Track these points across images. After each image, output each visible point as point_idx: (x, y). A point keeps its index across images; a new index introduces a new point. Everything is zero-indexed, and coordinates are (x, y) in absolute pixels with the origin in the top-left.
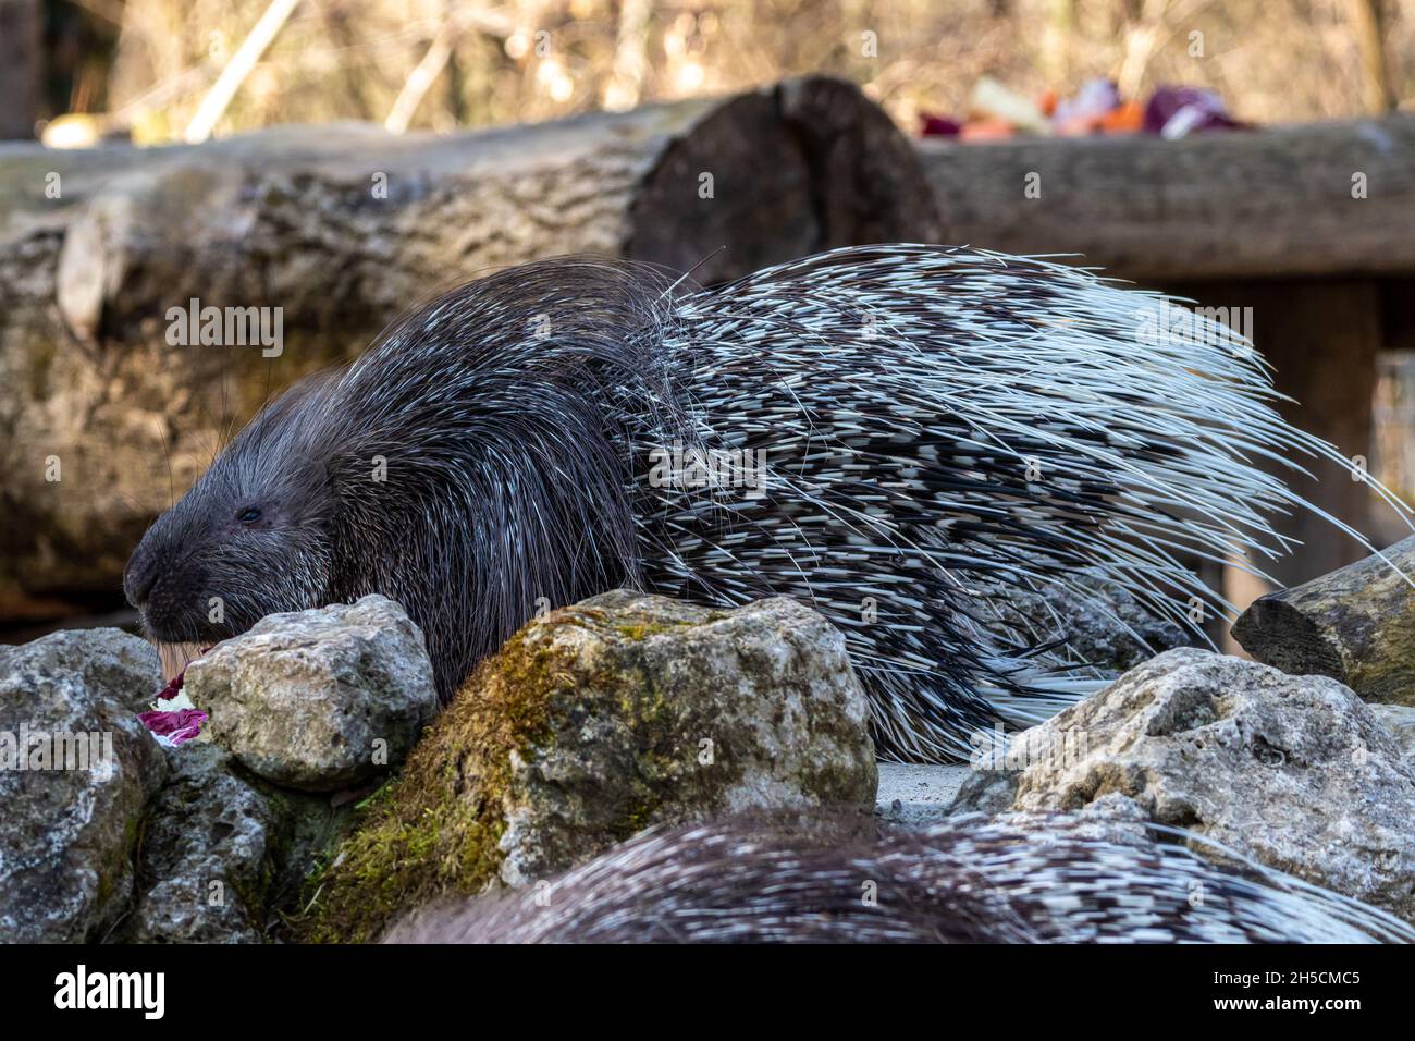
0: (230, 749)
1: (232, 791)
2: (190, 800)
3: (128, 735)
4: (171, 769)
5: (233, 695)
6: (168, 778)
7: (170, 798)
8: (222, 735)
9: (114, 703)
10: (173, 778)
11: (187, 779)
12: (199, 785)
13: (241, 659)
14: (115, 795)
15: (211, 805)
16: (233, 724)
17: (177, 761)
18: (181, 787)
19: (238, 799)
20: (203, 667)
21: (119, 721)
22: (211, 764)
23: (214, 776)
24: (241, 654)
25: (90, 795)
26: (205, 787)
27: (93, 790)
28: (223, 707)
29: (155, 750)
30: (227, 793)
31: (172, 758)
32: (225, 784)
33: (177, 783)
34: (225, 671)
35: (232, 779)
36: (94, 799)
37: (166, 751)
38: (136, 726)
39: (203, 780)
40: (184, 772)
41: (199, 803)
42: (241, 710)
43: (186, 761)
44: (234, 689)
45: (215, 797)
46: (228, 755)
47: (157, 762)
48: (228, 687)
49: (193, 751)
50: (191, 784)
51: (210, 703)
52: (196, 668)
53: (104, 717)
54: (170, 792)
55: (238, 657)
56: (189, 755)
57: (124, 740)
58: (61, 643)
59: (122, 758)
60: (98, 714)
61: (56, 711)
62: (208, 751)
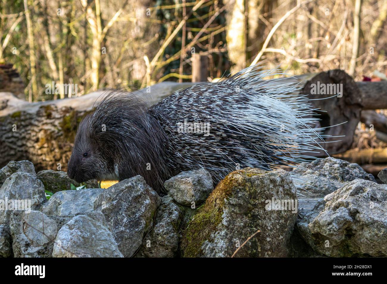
1: (173, 206)
2: (165, 207)
6: (161, 203)
7: (161, 207)
8: (171, 195)
9: (151, 189)
11: (165, 203)
13: (175, 180)
14: (149, 206)
15: (169, 209)
16: (173, 193)
17: (163, 200)
19: (174, 207)
21: (151, 192)
22: (169, 201)
23: (170, 203)
26: (168, 205)
27: (145, 205)
28: (171, 189)
33: (163, 204)
34: (172, 183)
35: (173, 204)
36: (145, 207)
40: (164, 202)
42: (175, 190)
44: (174, 186)
45: (169, 207)
46: (173, 199)
48: (172, 186)
51: (169, 189)
52: (167, 182)
56: (165, 199)
57: (152, 196)
58: (139, 177)
59: (151, 199)
60: (147, 191)
61: (137, 190)
62: (169, 198)
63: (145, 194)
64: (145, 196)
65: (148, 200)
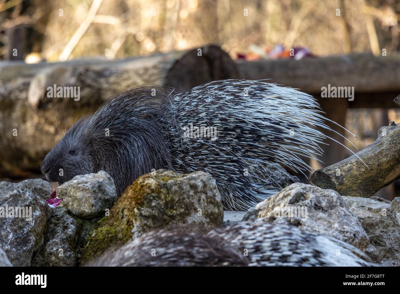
0: (67, 208)
1: (67, 218)
2: (58, 220)
3: (42, 205)
4: (53, 213)
6: (52, 215)
7: (53, 220)
8: (65, 205)
9: (39, 197)
10: (54, 215)
11: (57, 215)
12: (60, 217)
13: (70, 186)
14: (40, 219)
15: (63, 222)
16: (68, 202)
17: (54, 211)
18: (55, 217)
19: (69, 220)
20: (61, 188)
21: (40, 201)
22: (63, 212)
23: (63, 214)
25: (33, 219)
26: (61, 217)
27: (34, 218)
28: (65, 198)
29: (49, 208)
30: (67, 219)
31: (53, 210)
32: (66, 217)
34: (66, 189)
35: (68, 215)
36: (34, 220)
37: (52, 209)
38: (44, 202)
39: (61, 216)
40: (56, 214)
41: (60, 221)
42: (70, 199)
43: (56, 211)
44: (68, 194)
45: (63, 220)
46: (67, 210)
47: (50, 211)
48: (66, 193)
49: (58, 208)
50: (58, 216)
51: (62, 197)
52: (59, 188)
53: (37, 200)
54: (53, 218)
56: (57, 210)
58: (27, 183)
59: (41, 210)
60: (35, 199)
61: (25, 199)
62: (62, 209)
63: (34, 204)
64: (35, 207)
65: (39, 211)
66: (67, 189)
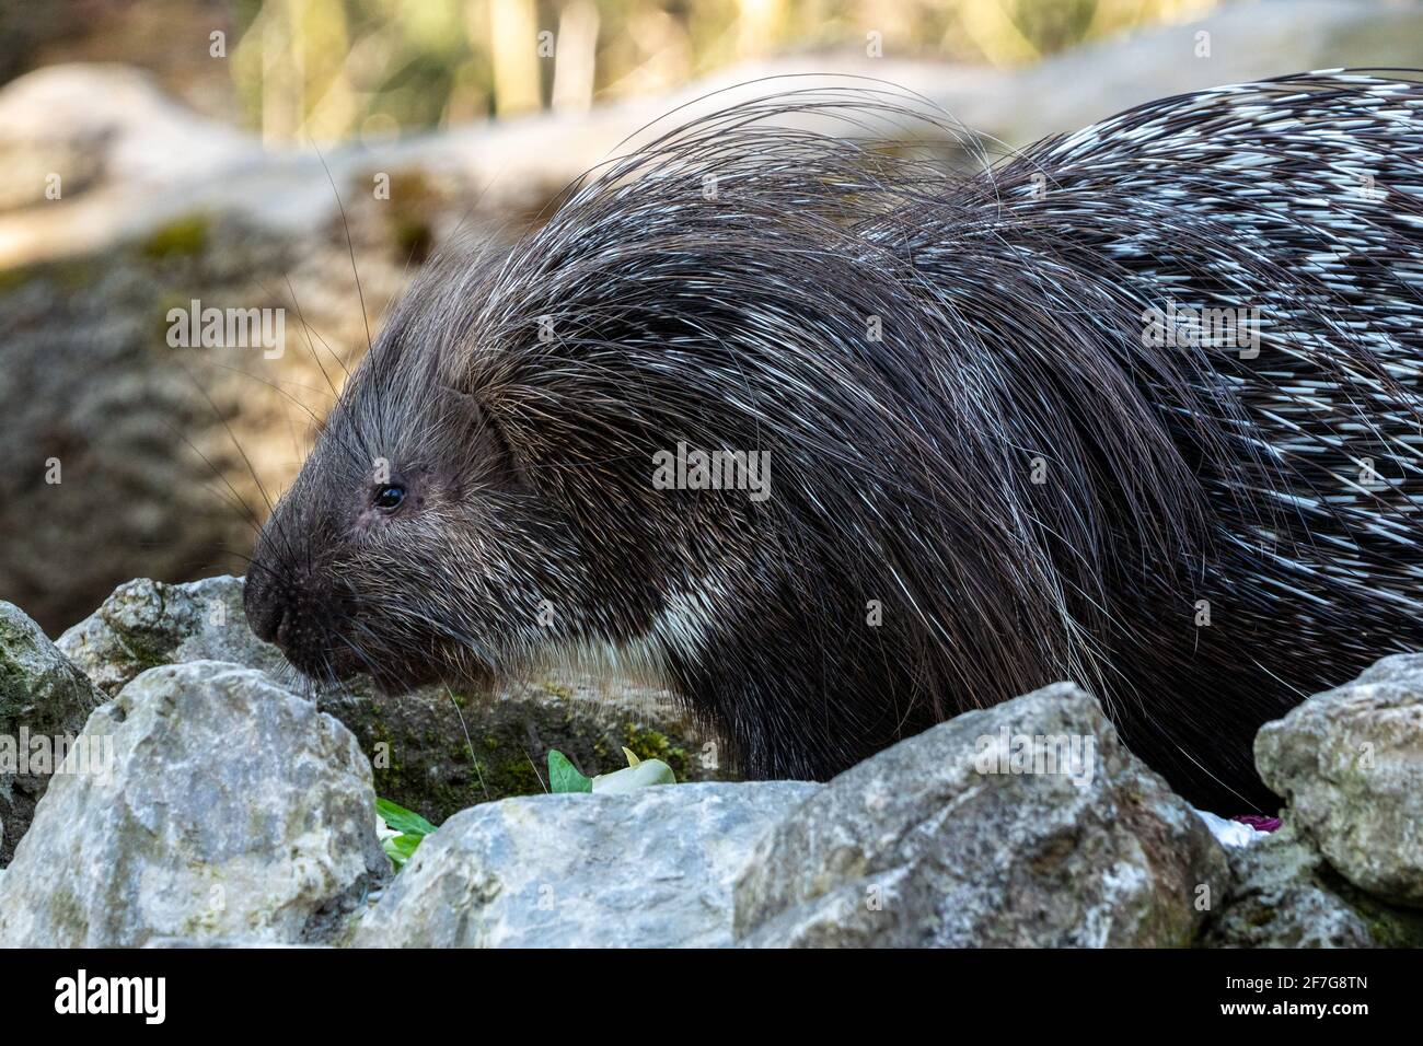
0: (1318, 850)
1: (1316, 910)
2: (1260, 922)
3: (1170, 828)
4: (1234, 874)
5: (1322, 772)
6: (1231, 891)
7: (1233, 920)
8: (1307, 829)
9: (1152, 783)
10: (1239, 890)
11: (1257, 892)
12: (1273, 901)
13: (1333, 720)
14: (1142, 914)
15: (1286, 930)
16: (1321, 813)
17: (1244, 867)
18: (1249, 905)
19: (1324, 921)
20: (1280, 731)
21: (1158, 809)
22: (1292, 871)
23: (1294, 887)
24: (1333, 713)
25: (1104, 914)
26: (1282, 904)
27: (1107, 907)
28: (1307, 789)
29: (1213, 851)
30: (1311, 913)
31: (1237, 862)
32: (1307, 900)
33: (1243, 898)
34: (1311, 738)
35: (1318, 894)
36: (1109, 920)
37: (1228, 852)
38: (1182, 815)
39: (1279, 895)
40: (1254, 882)
41: (1270, 927)
42: (1333, 794)
43: (1256, 866)
44: (1323, 763)
45: (1292, 918)
46: (1316, 859)
47: (1215, 868)
48: (1313, 762)
49: (1268, 851)
50: (1263, 899)
51: (1289, 784)
52: (1271, 732)
53: (1135, 802)
54: (1233, 910)
55: (1328, 717)
56: (1262, 858)
57: (1164, 836)
58: (1068, 696)
59: (1155, 861)
60: (1126, 798)
61: (1055, 794)
62: (1289, 852)
63: (1109, 826)
64: (1115, 840)
65: (1137, 865)
66: (1319, 733)
